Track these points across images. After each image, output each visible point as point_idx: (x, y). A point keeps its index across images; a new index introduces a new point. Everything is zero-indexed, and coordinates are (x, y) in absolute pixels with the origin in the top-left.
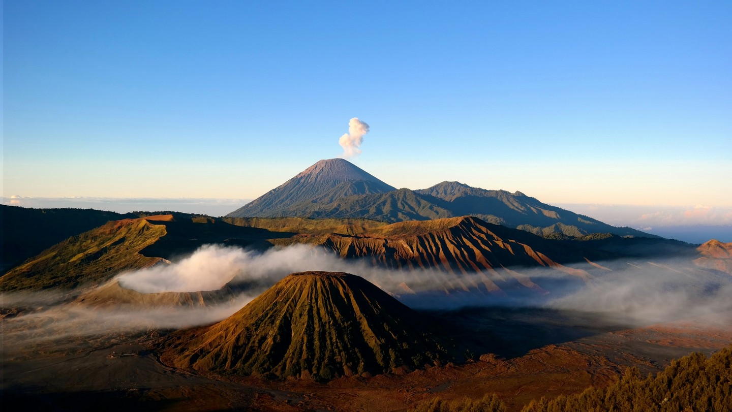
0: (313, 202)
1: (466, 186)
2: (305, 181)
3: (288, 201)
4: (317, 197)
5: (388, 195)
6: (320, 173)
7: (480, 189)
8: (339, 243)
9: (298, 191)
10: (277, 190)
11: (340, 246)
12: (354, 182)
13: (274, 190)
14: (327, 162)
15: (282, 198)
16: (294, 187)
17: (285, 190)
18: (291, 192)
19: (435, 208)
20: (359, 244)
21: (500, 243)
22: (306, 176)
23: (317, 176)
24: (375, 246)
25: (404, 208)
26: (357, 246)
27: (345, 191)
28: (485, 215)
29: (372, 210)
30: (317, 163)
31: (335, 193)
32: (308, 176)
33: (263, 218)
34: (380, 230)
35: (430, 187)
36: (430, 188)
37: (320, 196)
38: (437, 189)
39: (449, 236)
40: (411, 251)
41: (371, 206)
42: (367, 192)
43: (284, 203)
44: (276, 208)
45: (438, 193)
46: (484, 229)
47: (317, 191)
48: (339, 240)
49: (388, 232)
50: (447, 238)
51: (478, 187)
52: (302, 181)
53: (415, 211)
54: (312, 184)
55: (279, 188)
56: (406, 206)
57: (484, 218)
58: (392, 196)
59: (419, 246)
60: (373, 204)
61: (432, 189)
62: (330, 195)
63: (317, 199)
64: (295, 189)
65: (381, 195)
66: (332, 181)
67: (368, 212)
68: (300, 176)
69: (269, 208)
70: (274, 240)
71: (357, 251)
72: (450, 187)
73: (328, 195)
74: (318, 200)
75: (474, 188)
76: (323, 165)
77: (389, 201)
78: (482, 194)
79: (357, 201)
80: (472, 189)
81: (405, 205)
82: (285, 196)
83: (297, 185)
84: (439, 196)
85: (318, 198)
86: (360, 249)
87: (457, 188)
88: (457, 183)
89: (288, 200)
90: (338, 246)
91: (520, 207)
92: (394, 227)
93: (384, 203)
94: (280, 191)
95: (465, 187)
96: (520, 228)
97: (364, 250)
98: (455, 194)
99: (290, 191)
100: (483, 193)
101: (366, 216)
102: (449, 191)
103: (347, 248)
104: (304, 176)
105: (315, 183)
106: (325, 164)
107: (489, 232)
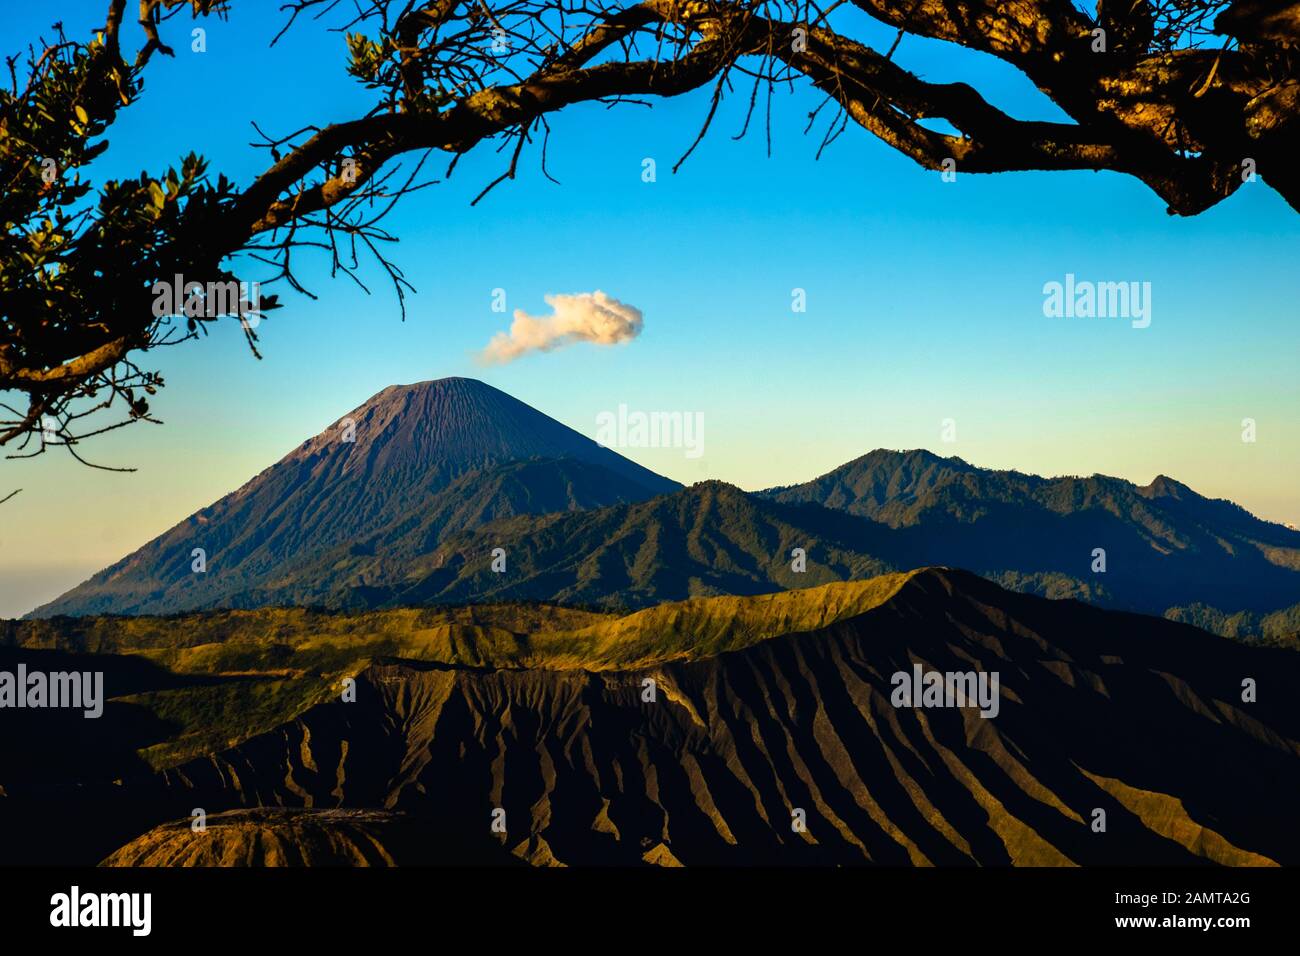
0: (357, 550)
1: (956, 464)
2: (326, 472)
3: (261, 554)
4: (374, 533)
5: (646, 512)
6: (386, 435)
7: (1013, 475)
8: (400, 697)
9: (301, 511)
10: (216, 513)
11: (407, 705)
12: (519, 467)
13: (205, 512)
14: (411, 394)
15: (237, 541)
16: (285, 496)
17: (247, 509)
18: (272, 517)
19: (834, 555)
20: (484, 696)
21: (1063, 670)
22: (331, 451)
23: (374, 451)
24: (549, 699)
25: (711, 561)
26: (477, 704)
27: (484, 503)
28: (1032, 574)
29: (588, 571)
30: (374, 399)
31: (447, 515)
32: (337, 453)
33: (132, 618)
34: (586, 639)
35: (818, 475)
36: (821, 481)
37: (389, 528)
38: (848, 482)
39: (851, 649)
40: (697, 720)
41: (580, 558)
42: (573, 506)
43: (245, 562)
44: (216, 583)
45: (850, 496)
46: (996, 616)
47: (375, 510)
48: (402, 681)
49: (614, 648)
50: (846, 657)
51: (1007, 468)
52: (317, 471)
53: (755, 571)
54: (354, 484)
55: (225, 501)
56: (721, 553)
57: (1030, 585)
58: (664, 515)
59: (729, 691)
60: (591, 550)
61: (826, 483)
62: (425, 526)
63: (375, 539)
64: (291, 506)
65: (622, 514)
66: (434, 469)
67: (570, 579)
68: (308, 453)
69: (187, 585)
70: (153, 697)
71: (478, 724)
72: (899, 473)
73: (415, 522)
74: (379, 542)
75: (990, 472)
76: (397, 408)
77: (653, 531)
78: (1017, 493)
79: (527, 539)
80: (984, 477)
81: (716, 545)
82: (250, 532)
83: (294, 488)
84: (854, 509)
85: (379, 536)
86: (486, 716)
87: (926, 476)
88: (925, 455)
89: (261, 548)
90: (399, 707)
91: (1171, 539)
92: (639, 624)
93: (636, 540)
94: (232, 512)
95: (956, 468)
96: (1173, 614)
97: (506, 718)
98: (915, 499)
99: (269, 512)
100: (1024, 488)
101: (562, 595)
102: (892, 490)
103: (433, 717)
104: (325, 451)
105: (366, 478)
106: (402, 403)
107: (1016, 625)
